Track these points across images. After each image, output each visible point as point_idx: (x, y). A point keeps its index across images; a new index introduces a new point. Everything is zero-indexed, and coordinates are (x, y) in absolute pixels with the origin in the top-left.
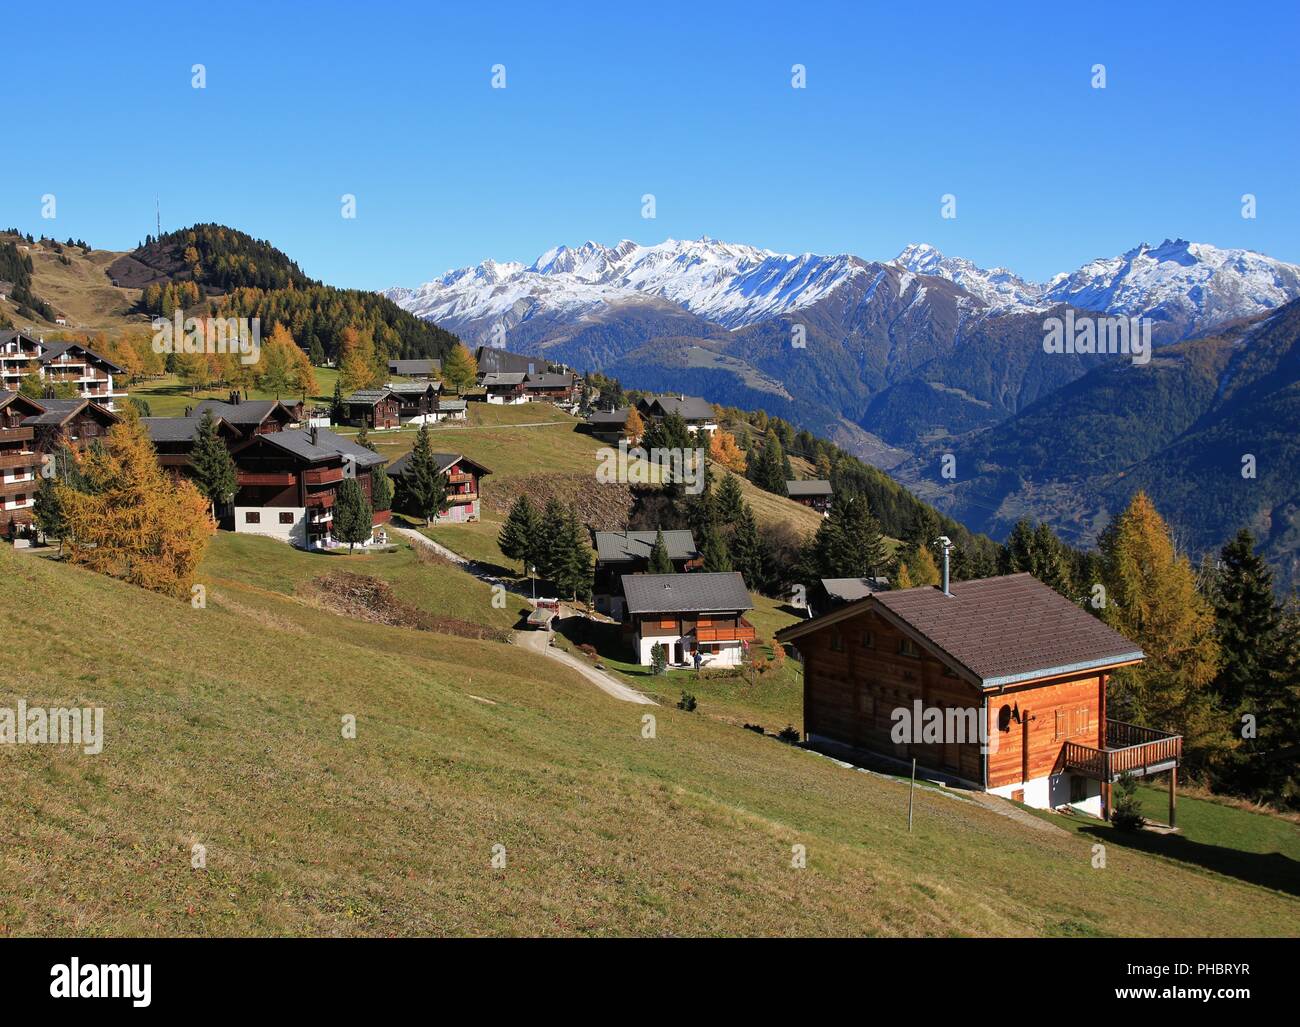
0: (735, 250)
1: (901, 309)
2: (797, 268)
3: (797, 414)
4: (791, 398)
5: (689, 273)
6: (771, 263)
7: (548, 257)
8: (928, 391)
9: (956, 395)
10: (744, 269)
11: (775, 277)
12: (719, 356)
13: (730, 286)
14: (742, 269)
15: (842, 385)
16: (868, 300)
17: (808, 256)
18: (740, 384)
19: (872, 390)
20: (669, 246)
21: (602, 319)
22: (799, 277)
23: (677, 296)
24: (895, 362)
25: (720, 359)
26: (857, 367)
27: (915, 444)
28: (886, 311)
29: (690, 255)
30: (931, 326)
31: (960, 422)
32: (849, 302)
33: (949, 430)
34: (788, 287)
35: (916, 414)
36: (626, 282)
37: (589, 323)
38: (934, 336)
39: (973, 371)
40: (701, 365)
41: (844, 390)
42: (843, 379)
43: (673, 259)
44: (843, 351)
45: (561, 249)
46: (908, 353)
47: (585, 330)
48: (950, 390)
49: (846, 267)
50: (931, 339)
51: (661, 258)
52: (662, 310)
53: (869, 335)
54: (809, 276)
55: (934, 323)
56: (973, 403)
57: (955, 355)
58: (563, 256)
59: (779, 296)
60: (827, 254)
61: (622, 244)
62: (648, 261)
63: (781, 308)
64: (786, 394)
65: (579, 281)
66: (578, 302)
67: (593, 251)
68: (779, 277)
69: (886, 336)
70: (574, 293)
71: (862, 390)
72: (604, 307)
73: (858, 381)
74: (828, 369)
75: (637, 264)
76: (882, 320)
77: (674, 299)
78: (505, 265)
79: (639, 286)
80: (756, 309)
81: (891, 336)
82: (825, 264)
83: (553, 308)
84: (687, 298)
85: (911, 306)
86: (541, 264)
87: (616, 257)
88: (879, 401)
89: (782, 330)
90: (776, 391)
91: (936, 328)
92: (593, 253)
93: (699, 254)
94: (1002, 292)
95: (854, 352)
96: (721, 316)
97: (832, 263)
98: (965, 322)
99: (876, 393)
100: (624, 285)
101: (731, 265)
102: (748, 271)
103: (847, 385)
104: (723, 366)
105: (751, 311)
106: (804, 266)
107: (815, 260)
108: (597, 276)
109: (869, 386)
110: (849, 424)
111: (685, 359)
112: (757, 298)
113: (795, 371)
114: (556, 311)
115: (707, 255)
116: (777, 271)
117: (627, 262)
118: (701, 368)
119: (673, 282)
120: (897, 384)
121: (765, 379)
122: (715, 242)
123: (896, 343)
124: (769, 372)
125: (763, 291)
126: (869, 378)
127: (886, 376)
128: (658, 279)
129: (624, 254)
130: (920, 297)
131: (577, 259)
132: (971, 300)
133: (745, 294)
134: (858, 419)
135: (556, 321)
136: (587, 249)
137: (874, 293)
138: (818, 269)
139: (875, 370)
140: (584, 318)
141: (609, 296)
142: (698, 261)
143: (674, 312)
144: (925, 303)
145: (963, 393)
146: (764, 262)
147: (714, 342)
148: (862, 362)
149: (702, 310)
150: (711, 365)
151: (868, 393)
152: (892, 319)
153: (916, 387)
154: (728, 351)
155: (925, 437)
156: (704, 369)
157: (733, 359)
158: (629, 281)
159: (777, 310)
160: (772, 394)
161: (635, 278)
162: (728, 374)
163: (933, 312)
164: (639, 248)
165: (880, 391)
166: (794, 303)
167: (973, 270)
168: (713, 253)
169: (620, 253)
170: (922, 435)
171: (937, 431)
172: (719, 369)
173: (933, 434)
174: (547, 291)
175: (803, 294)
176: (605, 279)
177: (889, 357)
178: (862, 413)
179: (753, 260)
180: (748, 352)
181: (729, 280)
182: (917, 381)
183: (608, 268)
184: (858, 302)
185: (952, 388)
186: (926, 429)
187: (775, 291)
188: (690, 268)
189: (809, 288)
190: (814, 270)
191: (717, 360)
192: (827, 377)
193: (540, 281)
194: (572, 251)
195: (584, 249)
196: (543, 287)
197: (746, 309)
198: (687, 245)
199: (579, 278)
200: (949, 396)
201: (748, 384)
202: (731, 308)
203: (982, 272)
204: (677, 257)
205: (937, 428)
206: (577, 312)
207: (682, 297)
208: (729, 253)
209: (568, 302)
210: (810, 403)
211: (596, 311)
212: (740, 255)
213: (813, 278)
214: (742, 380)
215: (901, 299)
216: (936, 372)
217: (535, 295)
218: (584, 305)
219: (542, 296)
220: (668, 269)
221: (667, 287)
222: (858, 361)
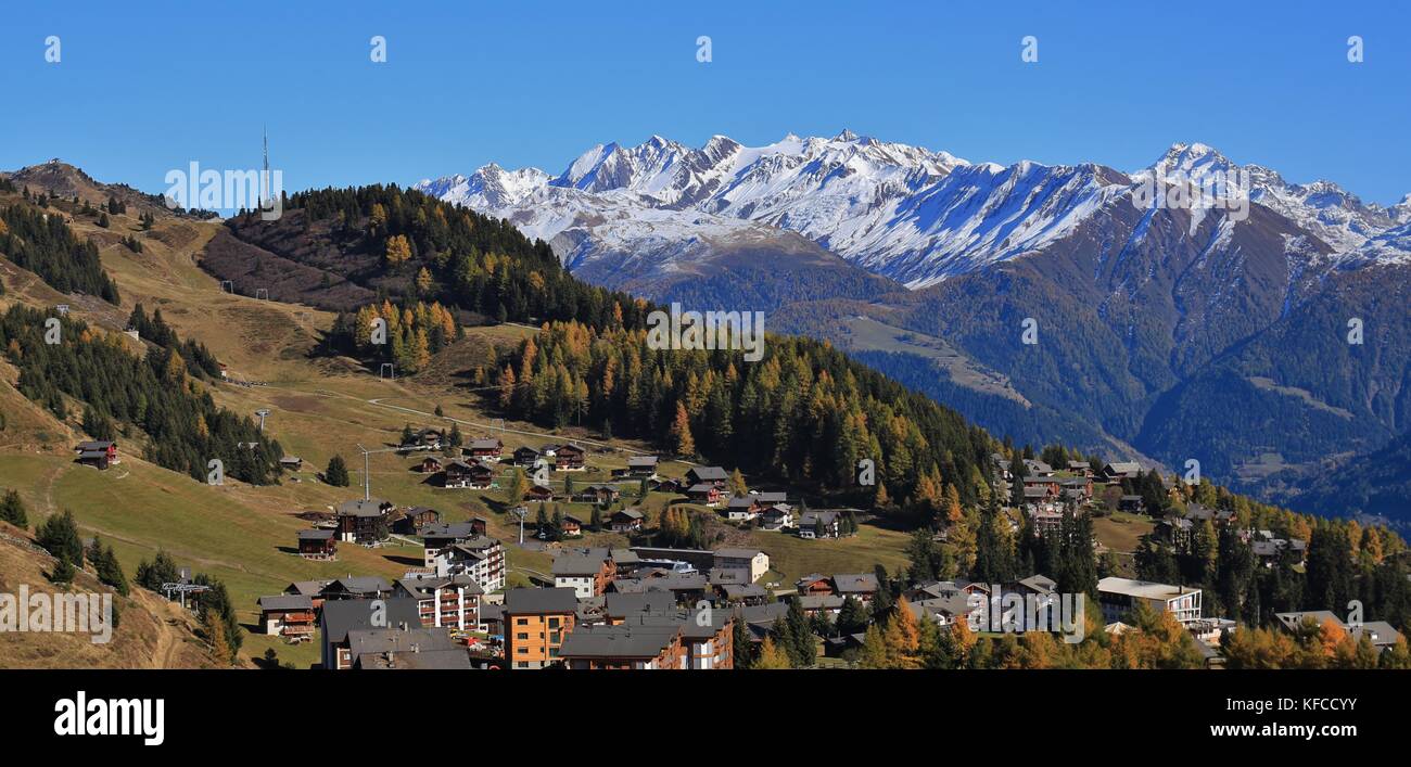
0: (897, 151)
1: (1192, 255)
2: (1008, 185)
3: (1039, 430)
4: (1028, 404)
5: (825, 192)
6: (962, 177)
7: (588, 161)
8: (1247, 391)
9: (1294, 398)
10: (919, 186)
11: (971, 199)
12: (902, 333)
13: (897, 212)
14: (914, 184)
15: (1101, 380)
16: (1139, 240)
17: (1026, 166)
18: (942, 379)
19: (1150, 388)
20: (790, 146)
21: (700, 268)
22: (1012, 201)
23: (810, 229)
24: (1185, 342)
25: (905, 338)
26: (1123, 350)
27: (1229, 479)
28: (1167, 260)
29: (827, 162)
30: (1243, 285)
31: (1303, 442)
32: (1106, 244)
33: (1285, 456)
34: (994, 216)
35: (1229, 428)
36: (723, 204)
37: (679, 276)
38: (1248, 299)
39: (1319, 358)
40: (873, 347)
41: (1104, 387)
42: (1102, 371)
43: (799, 169)
44: (1100, 324)
45: (609, 149)
46: (1207, 327)
47: (674, 287)
48: (1282, 390)
49: (1091, 184)
50: (1243, 305)
51: (780, 166)
52: (799, 255)
53: (1142, 298)
54: (1028, 200)
55: (1248, 278)
56: (1324, 411)
57: (1289, 332)
58: (612, 159)
59: (982, 230)
60: (1059, 163)
61: (713, 143)
62: (758, 169)
63: (984, 250)
64: (1020, 398)
65: (646, 203)
66: (658, 240)
67: (662, 152)
68: (978, 200)
69: (1169, 300)
70: (649, 225)
71: (1133, 386)
72: (702, 249)
73: (1127, 370)
74: (1077, 352)
75: (739, 174)
76: (1161, 272)
77: (804, 234)
78: (516, 173)
79: (745, 213)
80: (944, 251)
81: (1178, 300)
82: (1055, 177)
83: (617, 249)
84: (825, 233)
85: (1209, 251)
86: (576, 173)
87: (705, 164)
88: (1165, 406)
89: (999, 289)
90: (1004, 392)
91: (1253, 287)
92: (660, 156)
93: (841, 159)
94: (1328, 222)
95: (1117, 326)
96: (883, 263)
97: (1066, 179)
98: (1300, 277)
99: (1157, 393)
100: (720, 209)
101: (896, 179)
102: (924, 188)
103: (1109, 380)
104: (912, 350)
105: (934, 255)
106: (1020, 181)
107: (1037, 173)
108: (673, 195)
109: (1144, 380)
110: (1120, 445)
111: (847, 337)
112: (944, 234)
113: (1024, 357)
114: (623, 255)
115: (855, 162)
116: (974, 189)
117: (723, 171)
118: (873, 352)
119: (802, 206)
120: (1192, 377)
121: (980, 370)
122: (865, 141)
123: (1185, 310)
124: (983, 358)
125: (954, 223)
126: (1145, 370)
127: (1172, 365)
128: (777, 200)
129: (718, 159)
130: (1224, 236)
131: (636, 164)
132: (1308, 241)
133: (923, 226)
134: (1130, 435)
135: (622, 271)
136: (651, 149)
137: (1147, 229)
138: (1045, 189)
139: (1154, 356)
140: (670, 267)
141: (710, 230)
142: (842, 171)
143: (818, 258)
144: (1232, 246)
145: (1305, 394)
146: (950, 176)
147: (888, 309)
148: (1133, 342)
149: (852, 251)
150: (891, 348)
151: (1144, 393)
152: (1178, 272)
153: (1229, 386)
154: (912, 323)
155: (1246, 467)
156: (879, 355)
157: (927, 339)
158: (727, 203)
159: (977, 255)
160: (997, 397)
161: (736, 197)
162: (920, 362)
163: (1246, 262)
164: (740, 149)
165: (1164, 390)
166: (1007, 243)
167: (1279, 185)
168: (866, 158)
169: (710, 157)
170: (1240, 463)
171: (1265, 457)
172: (905, 355)
173: (1258, 463)
174: (600, 220)
175: (1020, 229)
176: (687, 200)
177: (1175, 334)
178: (1137, 427)
179: (932, 172)
180: (944, 325)
181: (892, 204)
182: (1228, 374)
183: (692, 181)
184: (1122, 244)
185: (1286, 385)
186: (1245, 454)
187: (974, 223)
188: (828, 184)
189: (1031, 218)
190: (1037, 189)
191: (899, 339)
192: (1076, 366)
193: (587, 202)
194: (626, 152)
195: (646, 150)
196: (594, 214)
197: (926, 252)
198: (821, 144)
199: (645, 198)
200: (1281, 398)
201: (955, 379)
202: (901, 249)
203: (1295, 189)
204: (805, 164)
205: (1265, 451)
206: (656, 257)
207: (817, 229)
208: (891, 160)
209: (642, 240)
210: (1058, 411)
211: (689, 256)
212: (907, 164)
213: (1036, 202)
214: (946, 372)
215: (1193, 239)
216: (1258, 359)
217: (584, 228)
218: (669, 245)
219: (597, 230)
220: (792, 185)
221: (791, 214)
222: (1125, 340)
